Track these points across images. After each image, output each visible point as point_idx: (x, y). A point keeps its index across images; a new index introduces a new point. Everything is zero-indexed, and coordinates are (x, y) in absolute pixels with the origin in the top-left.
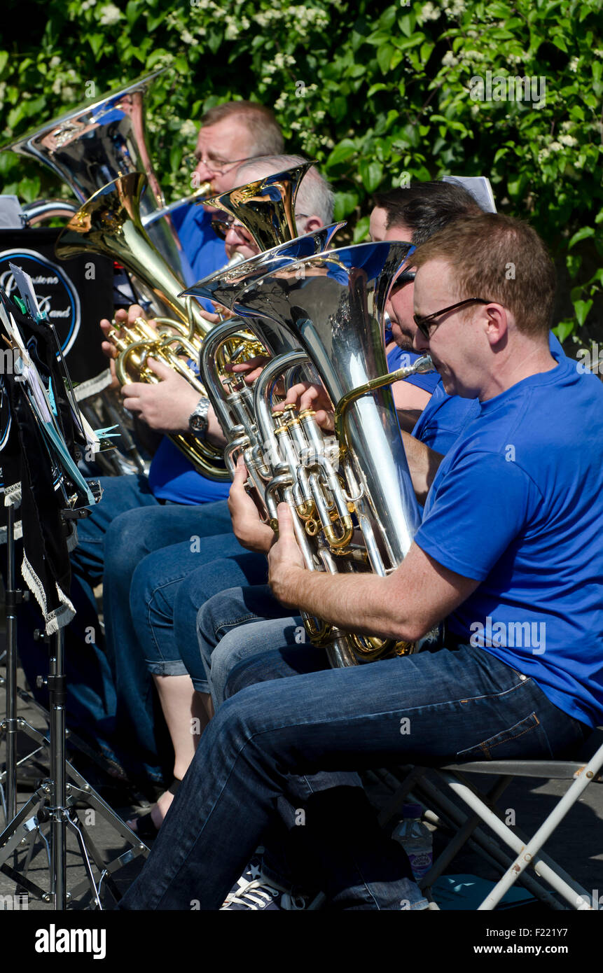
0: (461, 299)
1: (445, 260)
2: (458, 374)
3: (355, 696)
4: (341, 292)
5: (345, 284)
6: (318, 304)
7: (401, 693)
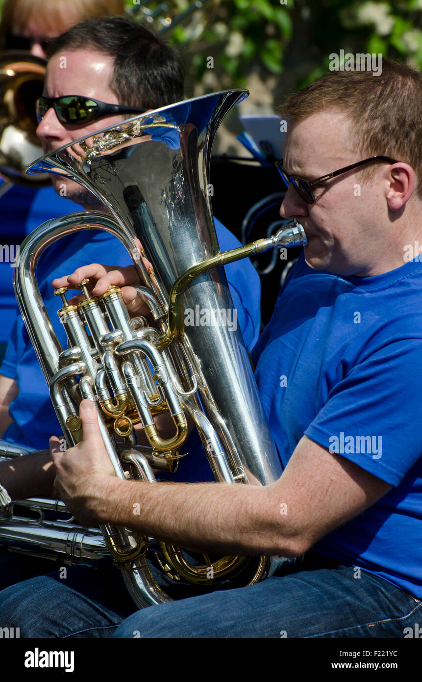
0: (362, 158)
1: (342, 111)
2: (346, 245)
3: (267, 621)
4: (172, 158)
5: (176, 147)
6: (150, 178)
7: (311, 615)
